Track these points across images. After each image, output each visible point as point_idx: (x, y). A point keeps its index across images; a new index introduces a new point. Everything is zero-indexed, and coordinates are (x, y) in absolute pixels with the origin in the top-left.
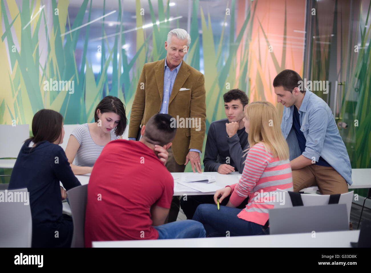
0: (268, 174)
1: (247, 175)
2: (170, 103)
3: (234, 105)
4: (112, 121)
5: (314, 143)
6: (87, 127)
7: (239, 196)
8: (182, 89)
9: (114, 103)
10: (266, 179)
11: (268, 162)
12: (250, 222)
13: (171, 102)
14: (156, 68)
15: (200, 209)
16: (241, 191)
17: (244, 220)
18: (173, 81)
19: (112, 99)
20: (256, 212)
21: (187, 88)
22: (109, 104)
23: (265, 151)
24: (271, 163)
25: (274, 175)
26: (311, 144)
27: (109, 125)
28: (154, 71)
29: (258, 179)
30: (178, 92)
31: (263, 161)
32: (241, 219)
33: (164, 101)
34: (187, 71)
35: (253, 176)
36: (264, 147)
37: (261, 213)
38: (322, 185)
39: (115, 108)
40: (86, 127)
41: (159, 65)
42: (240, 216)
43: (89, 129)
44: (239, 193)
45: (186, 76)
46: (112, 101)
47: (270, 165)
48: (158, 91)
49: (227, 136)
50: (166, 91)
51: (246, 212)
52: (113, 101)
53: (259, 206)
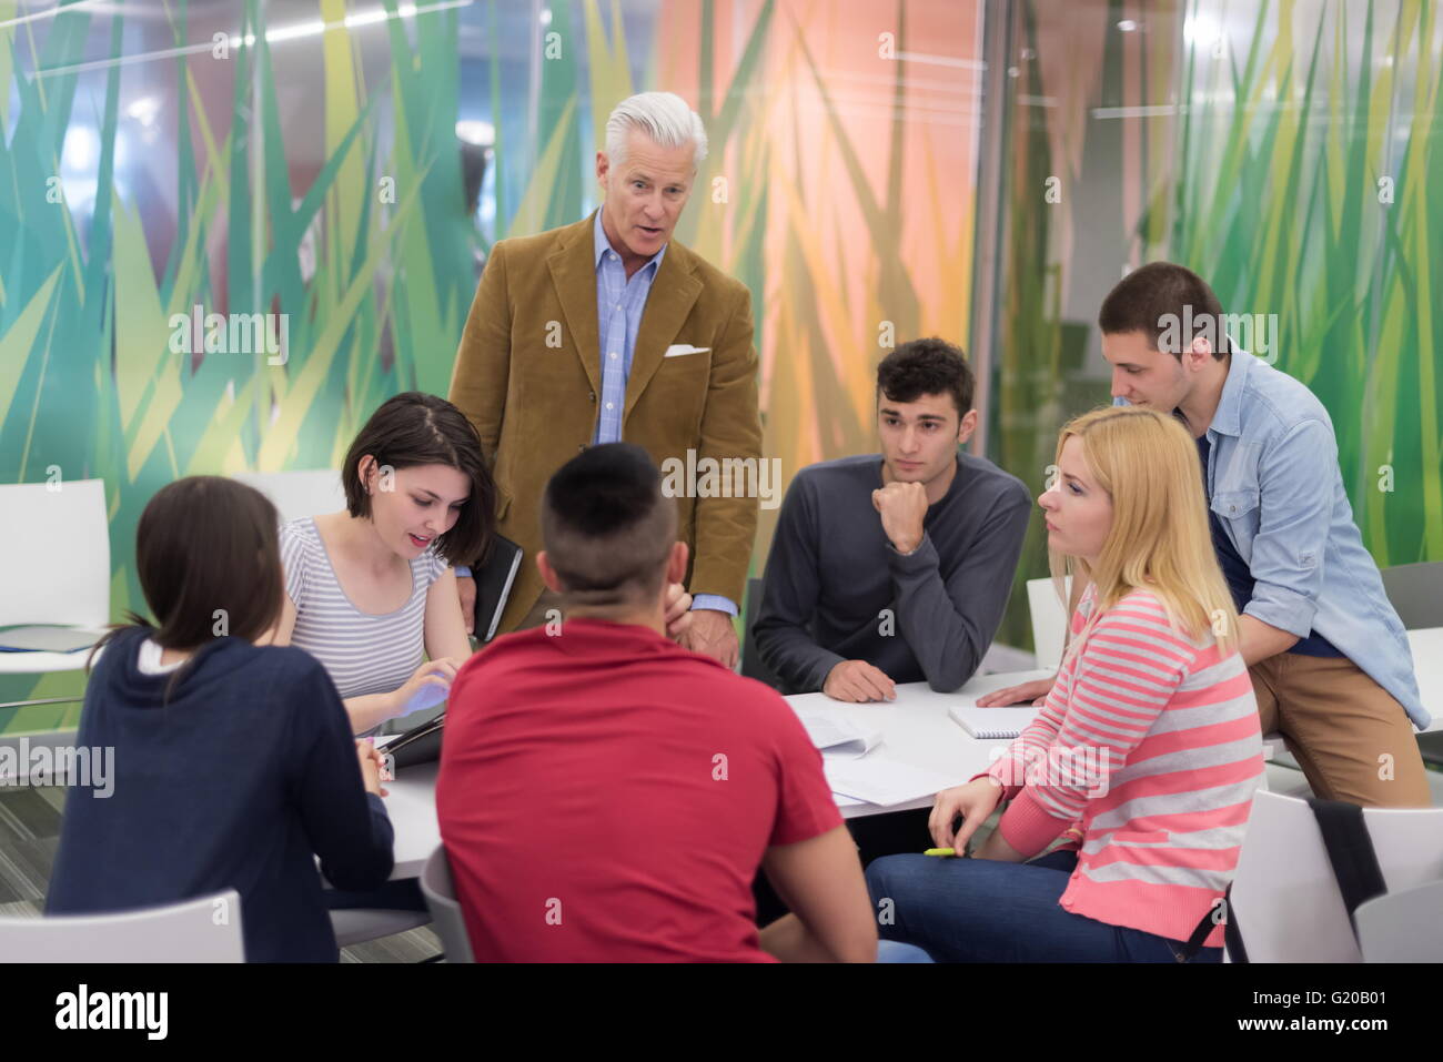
0: (1181, 719)
1: (1095, 731)
2: (628, 410)
3: (925, 417)
4: (437, 504)
5: (1299, 569)
6: (315, 535)
7: (1052, 817)
8: (676, 351)
9: (438, 422)
10: (1172, 742)
11: (1185, 670)
12: (1119, 930)
13: (632, 403)
14: (557, 261)
15: (883, 879)
16: (1061, 797)
17: (1094, 922)
18: (636, 315)
19: (422, 407)
20: (1134, 884)
21: (695, 346)
22: (415, 430)
23: (1166, 622)
24: (1194, 676)
25: (1208, 724)
26: (1286, 572)
27: (425, 524)
28: (550, 274)
29: (1135, 740)
30: (660, 366)
31: (1165, 668)
32: (1080, 917)
33: (603, 402)
34: (688, 273)
35: (1121, 732)
36: (1162, 608)
37: (1156, 886)
38: (1313, 735)
39: (449, 446)
40: (309, 532)
41: (566, 248)
42: (1071, 906)
43: (323, 543)
44: (1053, 804)
45: (686, 295)
46: (426, 414)
47: (1193, 683)
48: (579, 357)
49: (888, 546)
50: (610, 358)
51: (1089, 882)
52: (430, 413)
53: (1145, 856)
